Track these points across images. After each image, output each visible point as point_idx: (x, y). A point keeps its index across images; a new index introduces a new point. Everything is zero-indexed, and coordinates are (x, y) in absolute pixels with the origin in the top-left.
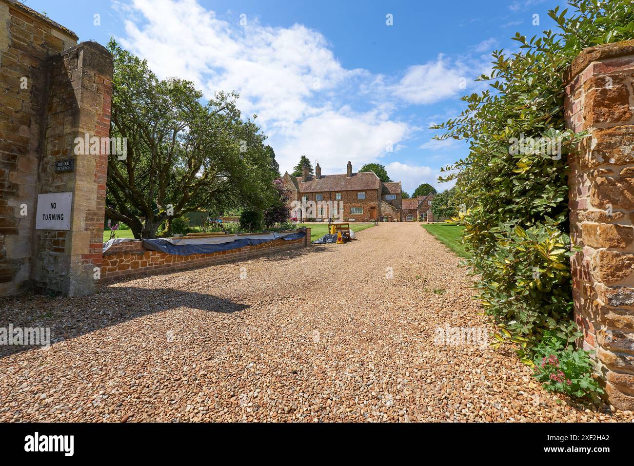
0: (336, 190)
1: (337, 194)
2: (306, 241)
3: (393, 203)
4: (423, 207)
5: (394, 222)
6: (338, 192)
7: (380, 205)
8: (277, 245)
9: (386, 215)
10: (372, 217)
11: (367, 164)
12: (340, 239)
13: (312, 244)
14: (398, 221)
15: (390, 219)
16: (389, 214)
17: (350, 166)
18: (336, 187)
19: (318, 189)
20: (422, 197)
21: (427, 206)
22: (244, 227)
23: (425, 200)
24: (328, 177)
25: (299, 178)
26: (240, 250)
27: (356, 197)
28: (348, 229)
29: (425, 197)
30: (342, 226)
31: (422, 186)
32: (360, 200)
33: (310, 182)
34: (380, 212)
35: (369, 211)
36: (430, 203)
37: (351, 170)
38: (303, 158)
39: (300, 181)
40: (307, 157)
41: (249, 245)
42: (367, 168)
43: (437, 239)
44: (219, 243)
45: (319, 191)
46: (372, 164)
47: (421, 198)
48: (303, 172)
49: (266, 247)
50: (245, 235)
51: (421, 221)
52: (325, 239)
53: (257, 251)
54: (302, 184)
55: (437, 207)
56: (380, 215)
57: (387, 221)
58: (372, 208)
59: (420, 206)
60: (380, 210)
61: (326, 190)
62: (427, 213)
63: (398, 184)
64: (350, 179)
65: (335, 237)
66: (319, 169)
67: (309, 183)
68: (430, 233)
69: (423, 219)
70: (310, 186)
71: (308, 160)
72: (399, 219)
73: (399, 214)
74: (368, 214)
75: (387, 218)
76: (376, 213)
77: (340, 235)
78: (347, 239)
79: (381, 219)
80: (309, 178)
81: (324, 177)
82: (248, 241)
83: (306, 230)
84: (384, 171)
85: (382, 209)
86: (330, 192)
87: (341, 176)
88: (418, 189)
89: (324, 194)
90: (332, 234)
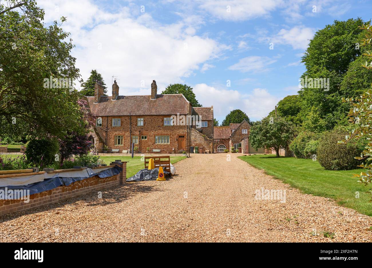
0: (138, 113)
1: (139, 119)
2: (121, 178)
3: (204, 131)
4: (236, 137)
5: (206, 153)
6: (140, 116)
7: (190, 133)
8: (91, 185)
9: (196, 145)
10: (180, 147)
11: (173, 84)
12: (161, 175)
13: (128, 183)
14: (210, 153)
15: (201, 150)
16: (200, 145)
17: (154, 86)
18: (138, 111)
19: (115, 112)
20: (235, 124)
21: (241, 135)
22: (31, 161)
23: (238, 128)
24: (128, 98)
25: (90, 98)
26: (50, 193)
27: (161, 124)
28: (168, 162)
29: (239, 125)
30: (162, 160)
31: (233, 112)
32: (166, 126)
33: (105, 103)
34: (190, 142)
35: (177, 140)
36: (245, 132)
37: (156, 91)
38: (94, 72)
39: (92, 101)
40: (98, 72)
41: (61, 185)
42: (172, 89)
43: (266, 173)
44: (26, 184)
45: (117, 114)
46: (178, 85)
47: (234, 126)
48: (97, 91)
49: (79, 187)
50: (56, 172)
51: (234, 152)
52: (142, 175)
53: (69, 193)
54: (95, 105)
55: (255, 136)
56: (190, 145)
57: (198, 153)
58: (180, 137)
59: (233, 135)
60: (190, 139)
61: (125, 114)
62: (242, 143)
63: (210, 109)
64: (155, 102)
65: (155, 173)
66: (116, 87)
67: (103, 104)
68: (255, 167)
69: (237, 150)
70: (105, 108)
71: (99, 75)
72: (211, 150)
73: (211, 144)
74: (176, 144)
75: (197, 149)
76: (185, 143)
77: (161, 170)
78: (168, 176)
79: (190, 150)
80: (103, 99)
81: (123, 97)
82: (60, 180)
83: (122, 165)
84: (192, 93)
85: (193, 138)
86: (130, 116)
87: (144, 97)
88: (229, 116)
89: (123, 119)
90: (149, 168)
